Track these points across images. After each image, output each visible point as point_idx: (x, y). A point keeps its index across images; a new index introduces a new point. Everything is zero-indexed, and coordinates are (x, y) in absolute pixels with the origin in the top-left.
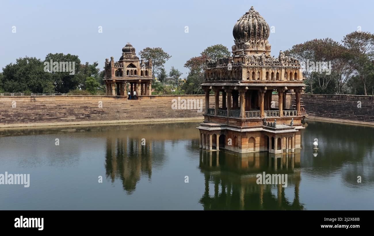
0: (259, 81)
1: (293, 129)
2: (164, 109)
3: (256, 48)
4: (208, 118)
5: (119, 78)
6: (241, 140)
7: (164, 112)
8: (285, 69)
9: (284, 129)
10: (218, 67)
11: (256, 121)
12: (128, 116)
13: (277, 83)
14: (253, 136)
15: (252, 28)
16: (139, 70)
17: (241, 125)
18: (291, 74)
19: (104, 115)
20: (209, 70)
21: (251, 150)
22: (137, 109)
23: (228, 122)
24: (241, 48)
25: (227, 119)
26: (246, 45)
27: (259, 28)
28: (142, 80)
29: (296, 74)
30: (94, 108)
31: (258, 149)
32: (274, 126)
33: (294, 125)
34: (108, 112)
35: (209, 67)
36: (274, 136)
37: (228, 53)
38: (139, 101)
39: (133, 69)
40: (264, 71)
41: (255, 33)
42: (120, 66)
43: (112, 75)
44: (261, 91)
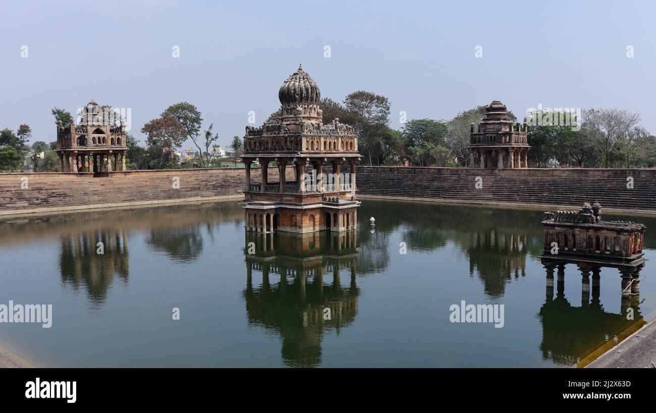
0: (317, 151)
1: (354, 203)
2: (145, 189)
3: (308, 114)
4: (251, 196)
5: (83, 148)
6: (302, 219)
7: (146, 193)
8: (342, 137)
9: (347, 204)
10: (265, 135)
11: (316, 197)
12: (100, 199)
13: (334, 153)
14: (313, 213)
15: (304, 92)
16: (108, 137)
17: (301, 201)
18: (347, 143)
19: (67, 199)
20: (251, 139)
21: (311, 229)
22: (110, 189)
23: (281, 200)
24: (291, 114)
25: (281, 196)
26: (298, 111)
27: (312, 92)
28: (113, 150)
29: (351, 143)
30: (52, 189)
31: (317, 228)
32: (337, 201)
33: (355, 200)
34: (72, 194)
35: (250, 136)
36: (337, 212)
37: (197, 114)
38: (109, 178)
39: (100, 135)
40: (323, 140)
41: (307, 97)
42: (83, 132)
43: (73, 144)
44: (319, 162)
